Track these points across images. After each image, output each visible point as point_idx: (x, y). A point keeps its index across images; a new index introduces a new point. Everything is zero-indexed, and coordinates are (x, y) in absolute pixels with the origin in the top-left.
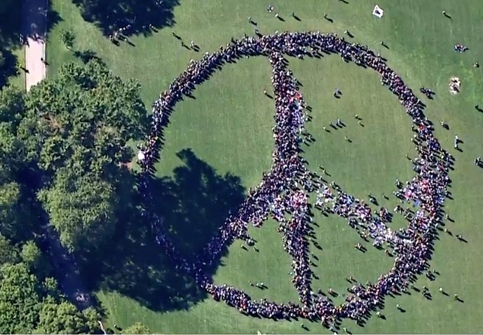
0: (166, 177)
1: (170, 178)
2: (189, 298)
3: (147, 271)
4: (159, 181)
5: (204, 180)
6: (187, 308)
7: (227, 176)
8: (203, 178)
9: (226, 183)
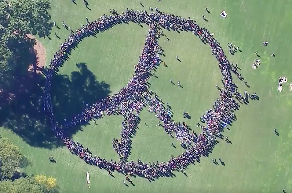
0: (66, 75)
1: (68, 76)
2: (54, 143)
3: (34, 123)
4: (61, 76)
5: (88, 82)
6: (50, 148)
7: (102, 83)
8: (87, 80)
9: (100, 87)
